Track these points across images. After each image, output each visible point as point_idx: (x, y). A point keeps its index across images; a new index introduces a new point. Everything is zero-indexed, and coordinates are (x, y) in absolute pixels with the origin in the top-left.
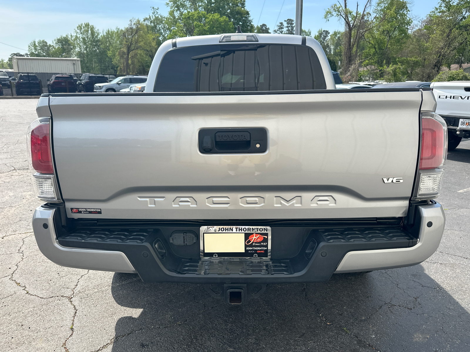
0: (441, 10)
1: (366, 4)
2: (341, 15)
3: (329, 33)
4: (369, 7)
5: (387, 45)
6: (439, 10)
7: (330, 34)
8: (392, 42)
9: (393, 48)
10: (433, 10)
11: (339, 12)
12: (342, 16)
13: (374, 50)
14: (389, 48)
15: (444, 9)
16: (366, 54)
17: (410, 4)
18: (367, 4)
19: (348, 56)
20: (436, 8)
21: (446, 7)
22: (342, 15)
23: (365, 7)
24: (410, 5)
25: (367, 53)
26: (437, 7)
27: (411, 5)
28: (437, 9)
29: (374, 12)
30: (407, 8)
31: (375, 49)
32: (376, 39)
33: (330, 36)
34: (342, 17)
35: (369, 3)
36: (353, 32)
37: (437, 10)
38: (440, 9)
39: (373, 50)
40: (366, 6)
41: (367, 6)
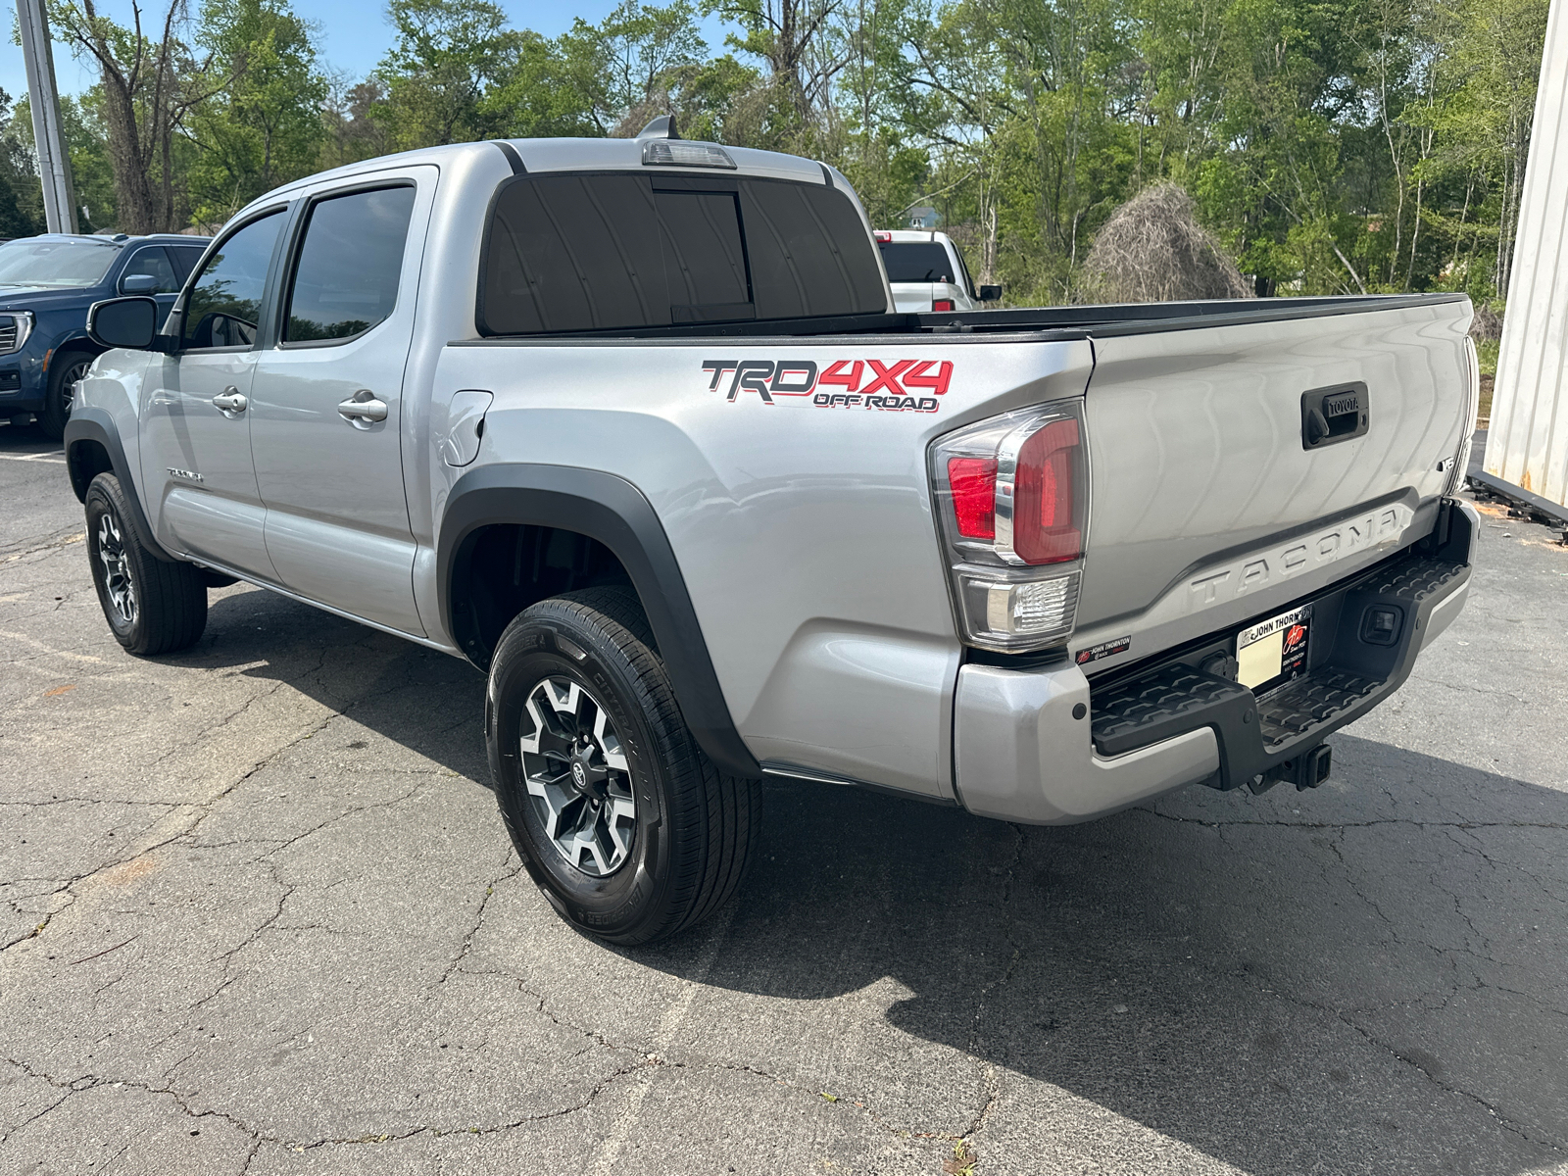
0: (408, 60)
1: (169, 10)
2: (80, 38)
3: (8, 99)
4: (183, 22)
5: (268, 158)
6: (402, 62)
7: (13, 103)
8: (280, 149)
9: (288, 168)
10: (387, 57)
11: (71, 26)
12: (85, 42)
13: (227, 172)
14: (276, 167)
15: (416, 58)
16: (198, 183)
17: (313, 29)
18: (172, 11)
19: (138, 188)
20: (392, 52)
21: (420, 52)
22: (85, 38)
23: (166, 21)
24: (314, 33)
25: (200, 181)
26: (397, 50)
27: (319, 35)
28: (395, 57)
29: (198, 42)
30: (304, 42)
31: (229, 169)
32: (225, 134)
33: (13, 107)
34: (87, 48)
35: (178, 8)
36: (136, 101)
37: (397, 60)
38: (405, 59)
39: (221, 171)
40: (169, 17)
41: (175, 18)
